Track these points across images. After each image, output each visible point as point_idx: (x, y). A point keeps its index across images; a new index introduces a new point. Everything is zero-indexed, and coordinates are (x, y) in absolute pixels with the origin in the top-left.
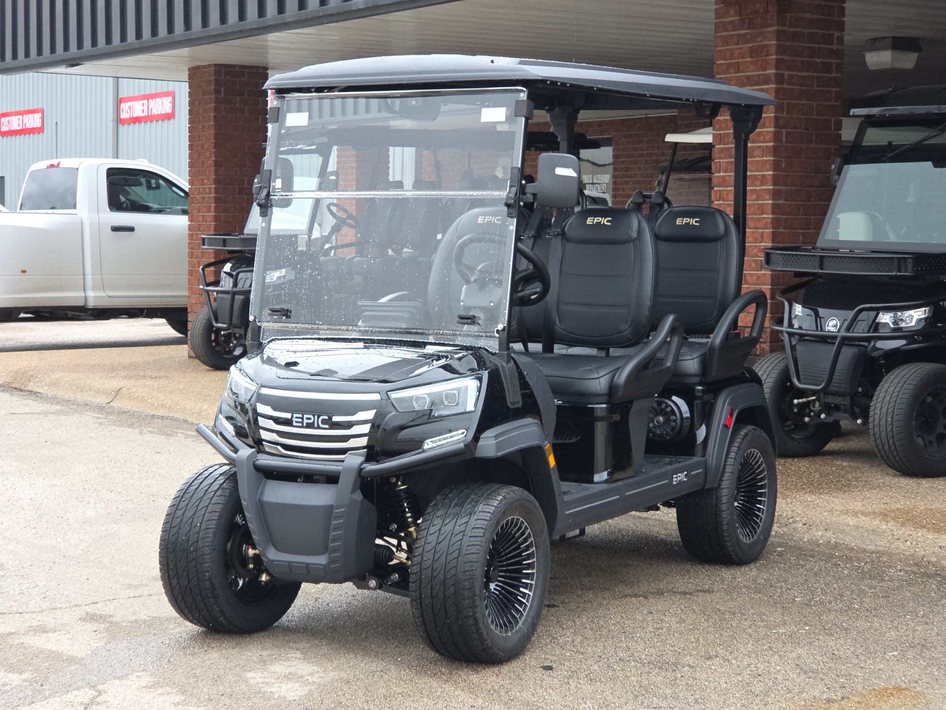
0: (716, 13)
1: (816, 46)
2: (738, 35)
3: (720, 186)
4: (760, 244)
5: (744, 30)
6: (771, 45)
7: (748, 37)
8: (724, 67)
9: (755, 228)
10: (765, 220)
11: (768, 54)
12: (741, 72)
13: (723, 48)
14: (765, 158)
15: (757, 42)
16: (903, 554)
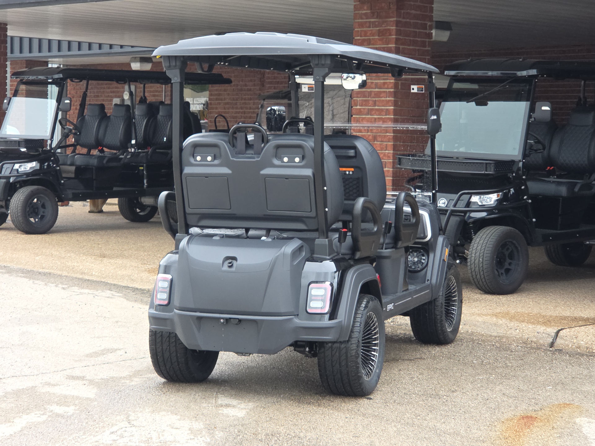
0: (354, 7)
1: (418, 30)
2: (370, 22)
3: (357, 115)
4: (385, 152)
5: (374, 19)
6: (392, 29)
7: (377, 23)
8: (360, 41)
9: (382, 141)
10: (389, 137)
11: (390, 35)
12: (372, 45)
13: (359, 29)
14: (388, 99)
15: (383, 27)
16: (515, 337)
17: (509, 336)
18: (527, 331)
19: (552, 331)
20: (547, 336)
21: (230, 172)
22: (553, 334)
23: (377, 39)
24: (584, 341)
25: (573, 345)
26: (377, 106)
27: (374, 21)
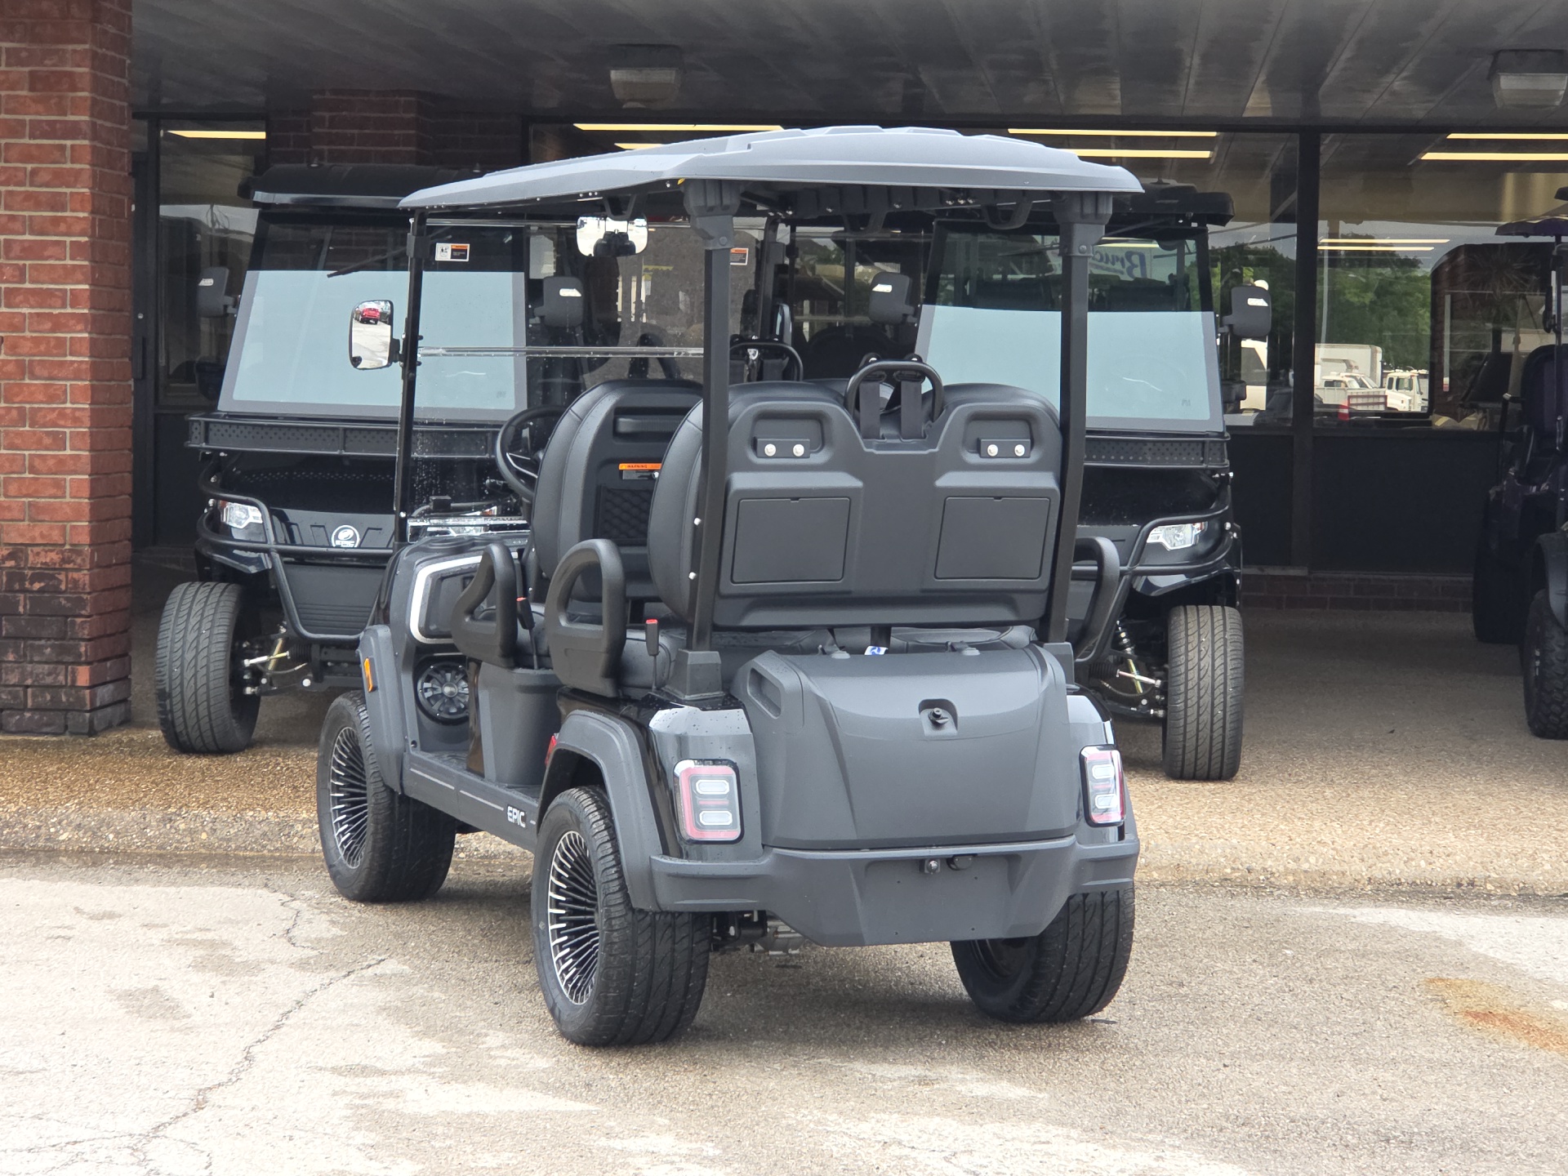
4: (62, 406)
5: (12, 41)
7: (23, 54)
9: (49, 378)
14: (69, 262)
15: (45, 66)
21: (859, 484)
23: (26, 97)
26: (32, 282)
27: (14, 49)
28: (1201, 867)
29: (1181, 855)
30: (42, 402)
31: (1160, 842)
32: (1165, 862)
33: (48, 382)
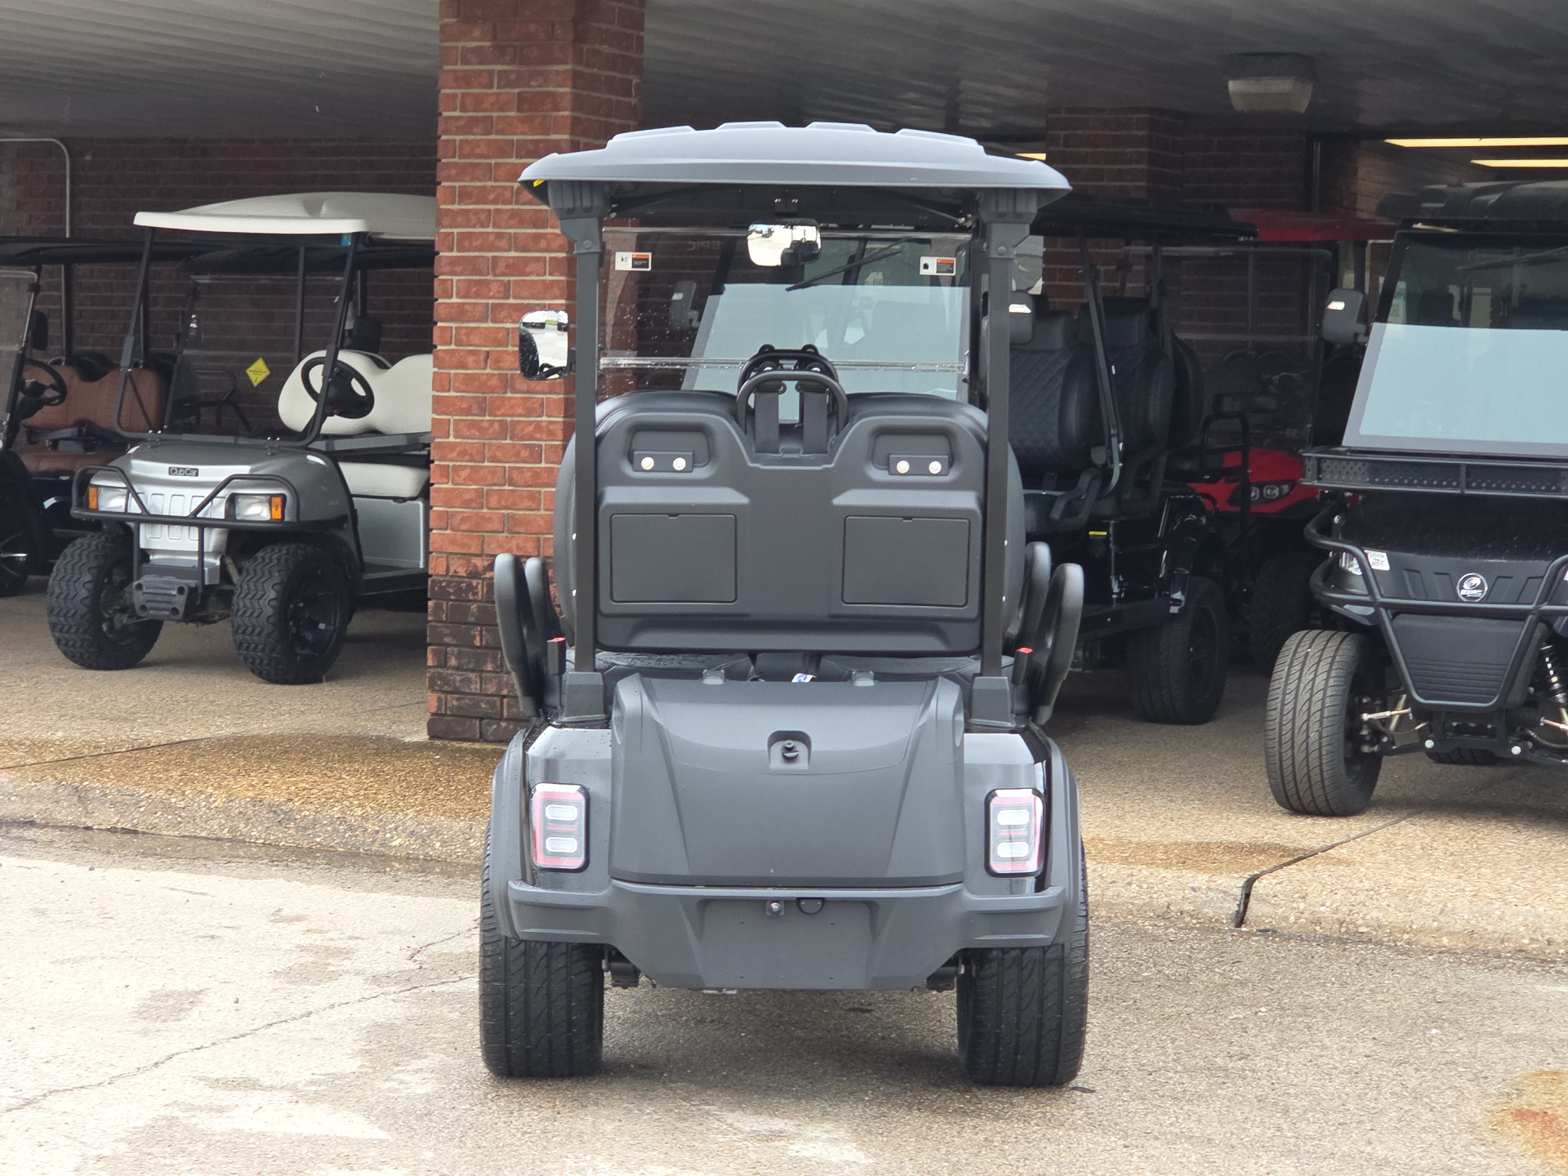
0: (442, 31)
1: (614, 98)
2: (491, 73)
3: (452, 320)
4: (539, 419)
5: (503, 64)
6: (562, 94)
7: (513, 76)
8: (462, 122)
11: (556, 108)
12: (497, 134)
13: (459, 91)
14: (548, 278)
15: (532, 86)
16: (1133, 904)
17: (1113, 902)
18: (1160, 886)
19: (1234, 884)
20: (1220, 895)
21: (743, 500)
22: (1238, 892)
23: (513, 117)
24: (1328, 904)
25: (1300, 918)
26: (516, 297)
27: (505, 71)
28: (1497, 935)
29: (1477, 921)
30: (520, 415)
31: (1459, 904)
32: (1458, 927)
33: (527, 395)
